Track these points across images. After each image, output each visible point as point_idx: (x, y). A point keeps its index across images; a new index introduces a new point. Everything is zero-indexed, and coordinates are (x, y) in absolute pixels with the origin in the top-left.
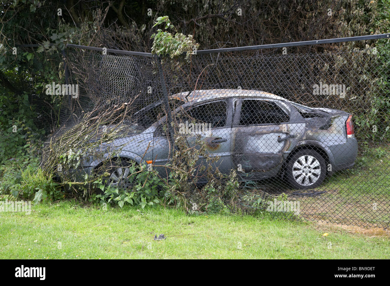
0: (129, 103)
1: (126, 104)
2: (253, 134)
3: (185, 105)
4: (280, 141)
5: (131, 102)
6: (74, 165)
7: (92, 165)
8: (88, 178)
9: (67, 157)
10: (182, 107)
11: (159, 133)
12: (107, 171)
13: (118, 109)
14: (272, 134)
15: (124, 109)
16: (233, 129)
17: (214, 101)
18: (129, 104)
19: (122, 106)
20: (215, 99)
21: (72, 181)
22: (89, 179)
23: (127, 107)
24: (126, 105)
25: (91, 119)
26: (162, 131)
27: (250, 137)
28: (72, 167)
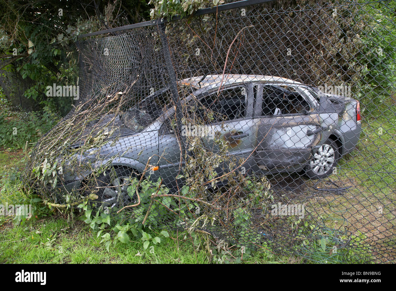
0: (125, 92)
1: (121, 93)
2: (279, 127)
3: (198, 92)
4: (309, 134)
5: (127, 90)
6: (51, 181)
7: (77, 178)
8: (70, 199)
9: (41, 171)
10: (194, 95)
11: (165, 130)
12: (92, 192)
13: (111, 101)
14: (302, 126)
15: (118, 100)
16: (255, 120)
17: (230, 87)
18: (125, 94)
19: (115, 97)
20: (232, 84)
21: (53, 201)
22: (71, 201)
23: (122, 98)
24: (121, 95)
25: (80, 114)
26: (169, 127)
27: (275, 130)
28: (49, 184)
